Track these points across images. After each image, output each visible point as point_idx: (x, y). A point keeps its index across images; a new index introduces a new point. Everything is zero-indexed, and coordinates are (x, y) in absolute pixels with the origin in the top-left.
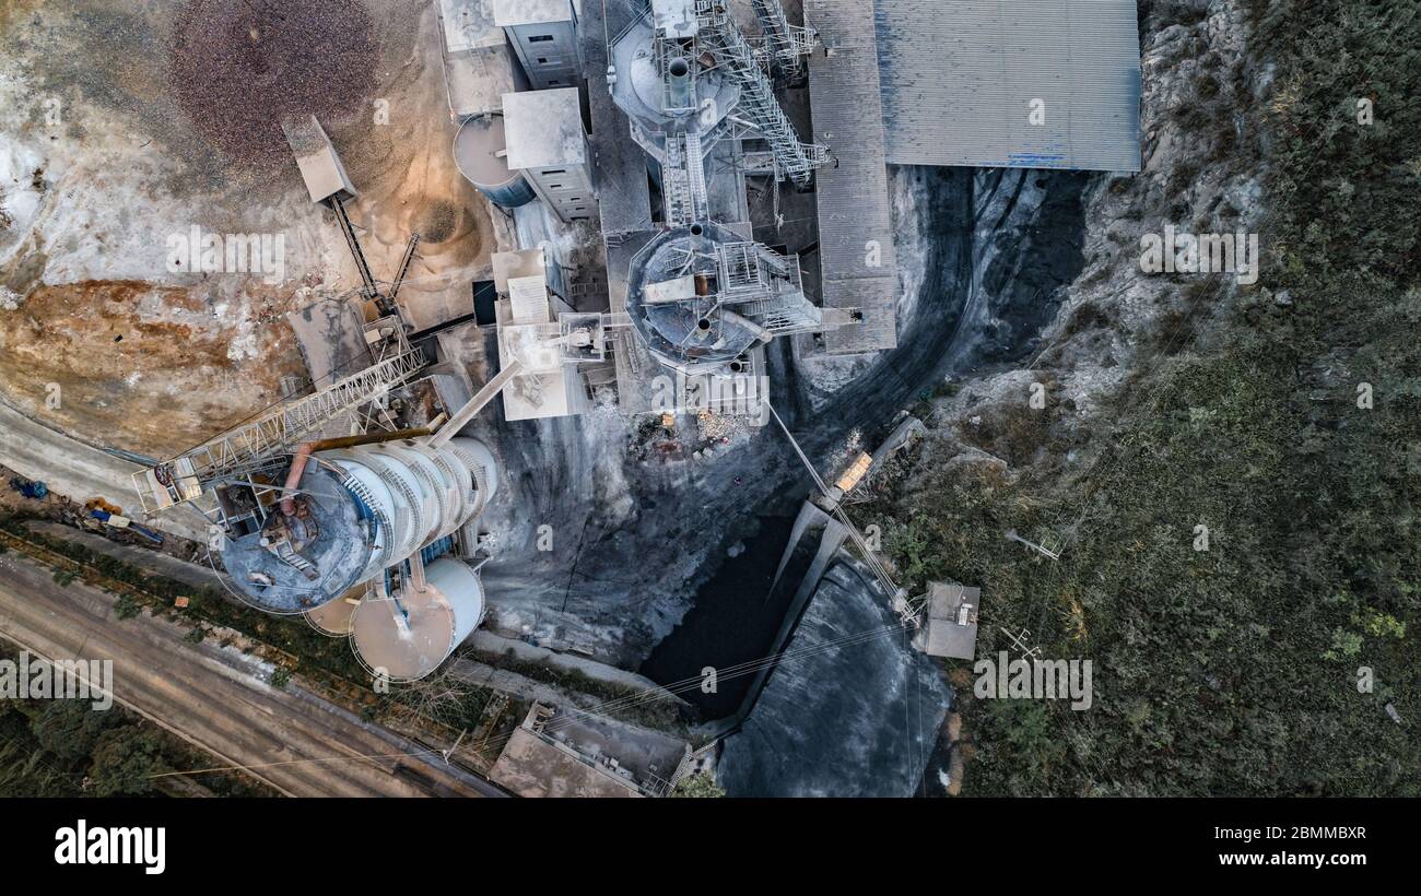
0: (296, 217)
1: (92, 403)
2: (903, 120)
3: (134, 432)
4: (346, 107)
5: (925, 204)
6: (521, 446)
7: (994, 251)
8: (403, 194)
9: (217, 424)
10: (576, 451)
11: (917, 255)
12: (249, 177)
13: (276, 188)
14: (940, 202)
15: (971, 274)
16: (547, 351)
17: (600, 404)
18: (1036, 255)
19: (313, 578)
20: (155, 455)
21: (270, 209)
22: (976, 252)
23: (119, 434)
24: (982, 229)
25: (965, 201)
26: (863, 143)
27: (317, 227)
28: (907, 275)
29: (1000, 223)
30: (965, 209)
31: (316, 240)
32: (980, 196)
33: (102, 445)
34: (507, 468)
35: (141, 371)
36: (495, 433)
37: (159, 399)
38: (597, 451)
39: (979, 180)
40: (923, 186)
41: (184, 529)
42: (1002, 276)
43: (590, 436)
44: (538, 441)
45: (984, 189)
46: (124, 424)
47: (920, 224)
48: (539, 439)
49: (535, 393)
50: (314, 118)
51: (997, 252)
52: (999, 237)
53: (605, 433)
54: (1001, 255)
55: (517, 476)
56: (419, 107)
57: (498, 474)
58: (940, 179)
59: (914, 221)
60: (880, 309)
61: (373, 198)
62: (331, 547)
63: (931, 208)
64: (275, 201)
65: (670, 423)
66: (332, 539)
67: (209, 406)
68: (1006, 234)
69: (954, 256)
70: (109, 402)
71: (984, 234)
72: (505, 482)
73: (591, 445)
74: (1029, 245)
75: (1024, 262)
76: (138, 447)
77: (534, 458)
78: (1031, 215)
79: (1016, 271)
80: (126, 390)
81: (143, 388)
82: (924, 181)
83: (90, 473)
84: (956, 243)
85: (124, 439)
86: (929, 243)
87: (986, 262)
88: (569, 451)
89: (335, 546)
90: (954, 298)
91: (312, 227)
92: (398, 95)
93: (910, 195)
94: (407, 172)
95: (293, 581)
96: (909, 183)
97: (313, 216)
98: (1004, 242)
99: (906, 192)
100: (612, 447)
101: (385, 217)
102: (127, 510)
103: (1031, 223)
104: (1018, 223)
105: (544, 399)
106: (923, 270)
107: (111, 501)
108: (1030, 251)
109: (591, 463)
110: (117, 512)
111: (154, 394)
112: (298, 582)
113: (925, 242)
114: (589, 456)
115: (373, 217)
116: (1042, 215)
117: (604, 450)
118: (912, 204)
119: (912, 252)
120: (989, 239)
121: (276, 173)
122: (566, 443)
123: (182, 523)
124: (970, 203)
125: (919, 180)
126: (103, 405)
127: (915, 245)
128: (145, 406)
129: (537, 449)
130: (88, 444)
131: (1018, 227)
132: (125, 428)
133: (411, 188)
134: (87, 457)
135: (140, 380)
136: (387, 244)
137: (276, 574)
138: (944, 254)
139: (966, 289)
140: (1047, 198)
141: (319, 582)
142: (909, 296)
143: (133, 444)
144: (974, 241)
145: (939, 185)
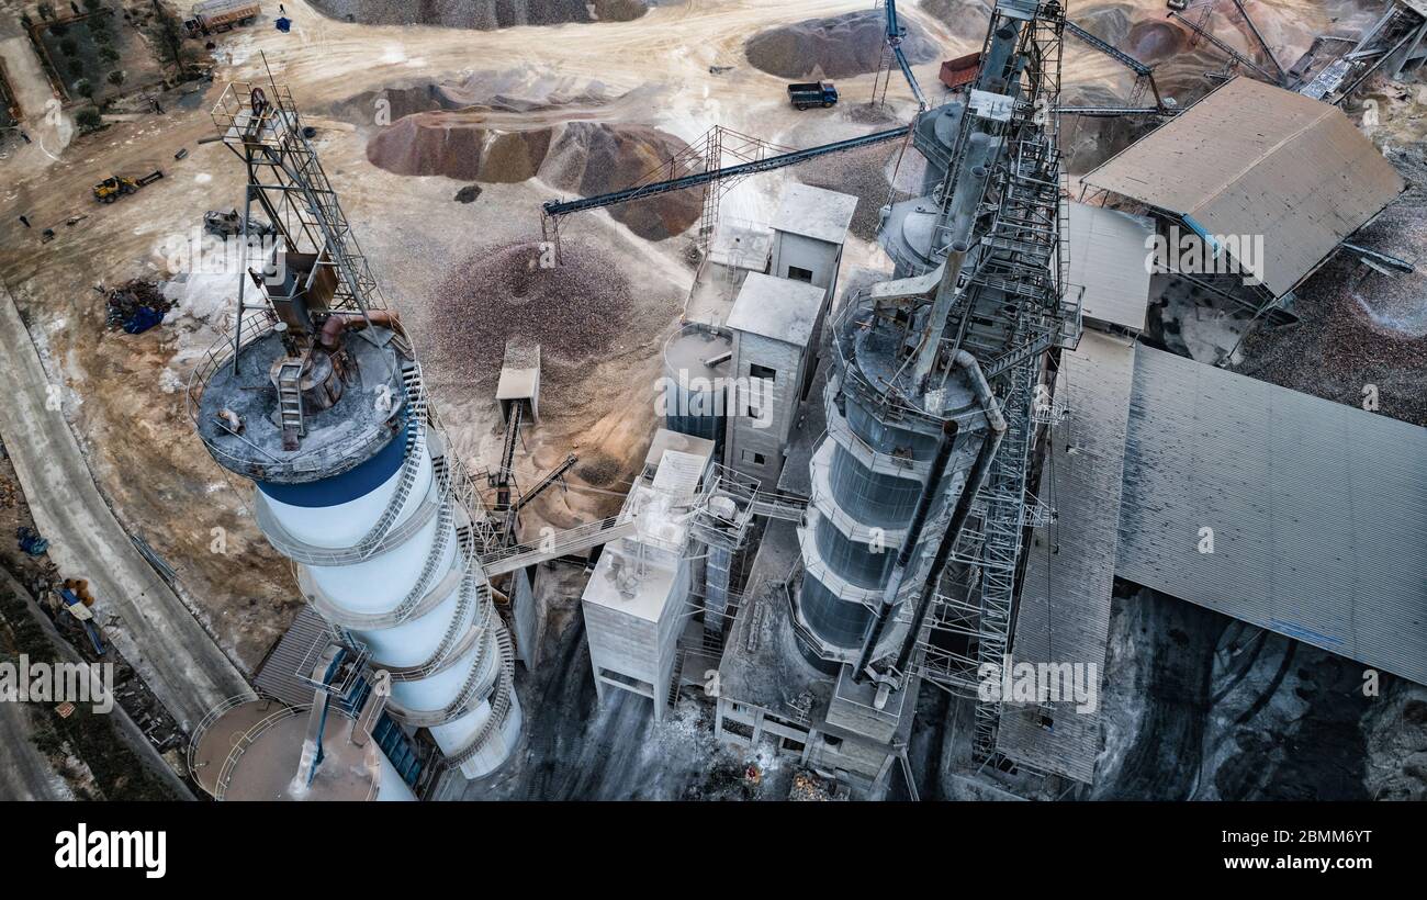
0: (468, 419)
1: (161, 492)
2: (1142, 540)
3: (174, 534)
4: (571, 352)
5: (1148, 661)
6: (560, 728)
7: (1231, 748)
8: (578, 440)
9: (256, 560)
10: (622, 763)
11: (1129, 711)
12: (449, 377)
13: (465, 392)
14: (1168, 664)
15: (1198, 763)
16: (673, 526)
17: (679, 718)
18: (1294, 772)
19: (289, 446)
20: (174, 565)
21: (450, 406)
22: (1208, 740)
23: (160, 529)
24: (1219, 715)
25: (1200, 676)
26: (1092, 543)
27: (484, 434)
28: (1112, 730)
29: (1245, 718)
30: (1199, 684)
31: (474, 444)
32: (1220, 677)
33: (134, 533)
34: (530, 746)
35: (229, 483)
36: (540, 698)
37: (223, 514)
38: (648, 774)
39: (1221, 659)
40: (1148, 638)
41: (135, 651)
42: (1242, 781)
43: (648, 752)
44: (584, 731)
45: (1227, 672)
46: (172, 522)
47: (1138, 679)
48: (585, 728)
49: (631, 582)
50: (538, 348)
51: (1238, 750)
52: (1242, 733)
53: (668, 757)
54: (1243, 756)
55: (536, 762)
56: (636, 378)
57: (515, 746)
58: (1171, 639)
59: (1132, 673)
60: (1078, 728)
61: (549, 430)
62: (337, 424)
63: (1155, 666)
64: (459, 401)
65: (755, 780)
66: (345, 417)
67: (263, 541)
68: (1253, 733)
69: (1178, 732)
70: (176, 497)
71: (1221, 721)
72: (518, 763)
73: (644, 763)
74: (1283, 757)
75: (1275, 775)
76: (165, 549)
77: (568, 748)
78: (1288, 724)
79: (1264, 782)
80: (201, 494)
81: (218, 498)
82: (1151, 632)
83: (99, 553)
84: (1183, 718)
85: (158, 535)
86: (1147, 704)
87: (1221, 757)
88: (614, 759)
89: (343, 425)
90: (1172, 783)
91: (477, 433)
92: (621, 364)
93: (1131, 643)
94: (594, 423)
95: (263, 442)
96: (1132, 627)
97: (485, 424)
98: (1249, 743)
99: (1126, 637)
100: (668, 779)
101: (551, 447)
102: (98, 607)
103: (1286, 733)
104: (1269, 727)
105: (639, 595)
106: (1135, 733)
107: (92, 589)
108: (1283, 766)
109: (633, 786)
110: (87, 602)
111: (223, 508)
112: (269, 444)
113: (1143, 701)
114: (635, 777)
115: (540, 443)
116: (1303, 730)
117: (657, 778)
118: (1132, 653)
119: (1122, 705)
120: (1228, 732)
121: (476, 381)
122: (615, 748)
123: (141, 645)
124: (1207, 679)
125: (1144, 630)
126: (170, 497)
127: (1129, 700)
128: (205, 514)
129: (577, 740)
130: (123, 525)
131: (1270, 731)
132: (169, 526)
133: (590, 437)
134: (110, 536)
135: (222, 490)
136: (539, 467)
137: (252, 426)
138: (1164, 725)
139: (1191, 778)
140: (1311, 712)
141: (291, 455)
142: (1111, 756)
143: (163, 544)
144: (1207, 724)
145: (1168, 646)
